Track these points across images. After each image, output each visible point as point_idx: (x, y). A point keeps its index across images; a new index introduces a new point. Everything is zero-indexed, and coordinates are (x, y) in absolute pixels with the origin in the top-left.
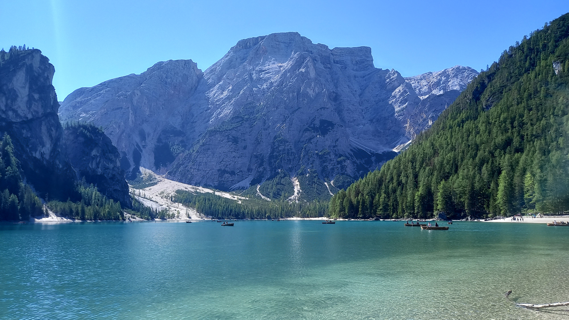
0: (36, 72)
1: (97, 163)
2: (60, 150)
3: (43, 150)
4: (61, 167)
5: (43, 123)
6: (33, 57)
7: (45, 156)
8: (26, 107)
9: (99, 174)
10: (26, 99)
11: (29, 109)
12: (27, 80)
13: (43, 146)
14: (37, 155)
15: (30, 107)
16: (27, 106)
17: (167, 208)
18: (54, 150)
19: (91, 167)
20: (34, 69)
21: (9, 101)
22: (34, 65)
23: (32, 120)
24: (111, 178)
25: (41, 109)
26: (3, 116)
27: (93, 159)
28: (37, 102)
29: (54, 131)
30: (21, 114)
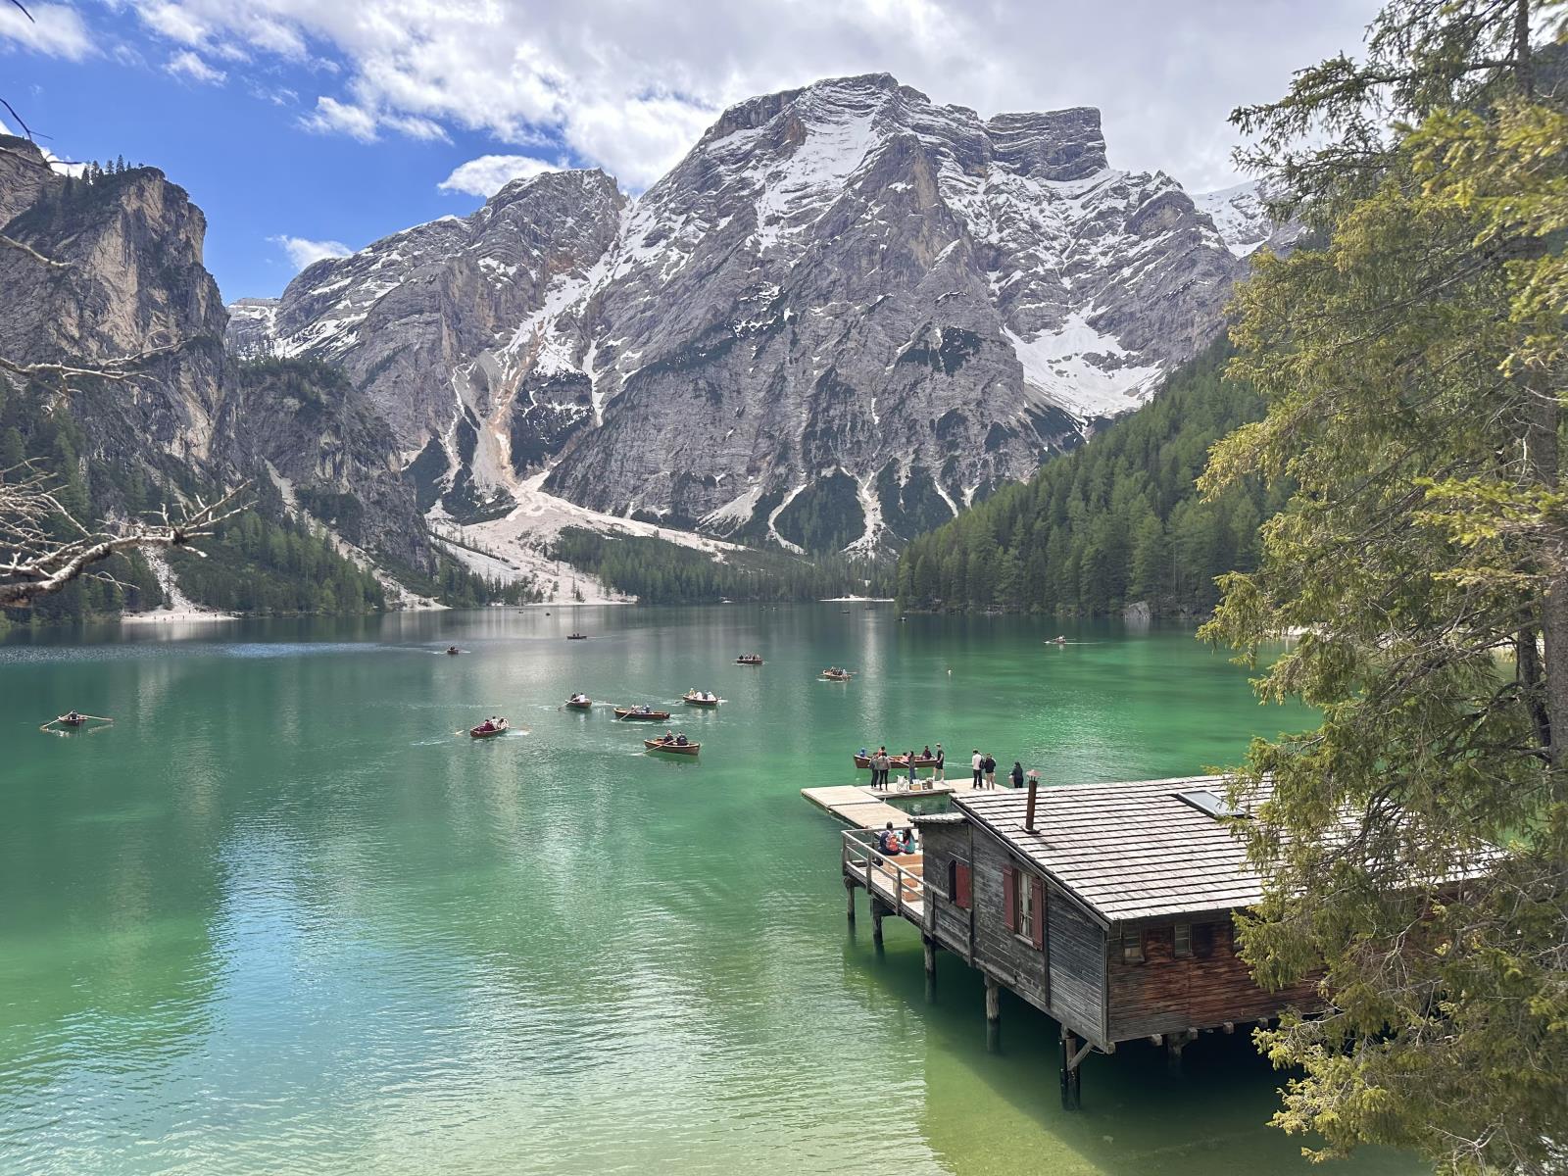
0: (156, 232)
1: (334, 464)
2: (233, 435)
3: (190, 435)
4: (239, 476)
5: (183, 364)
6: (140, 186)
7: (194, 450)
8: (133, 324)
9: (343, 492)
10: (130, 306)
11: (143, 331)
12: (129, 255)
13: (189, 425)
14: (176, 450)
15: (148, 325)
16: (137, 324)
17: (530, 575)
18: (219, 435)
19: (320, 474)
20: (149, 222)
21: (87, 313)
22: (148, 212)
23: (155, 358)
24: (377, 503)
25: (174, 330)
26: (75, 352)
27: (324, 455)
28: (162, 312)
29: (214, 386)
30: (123, 345)
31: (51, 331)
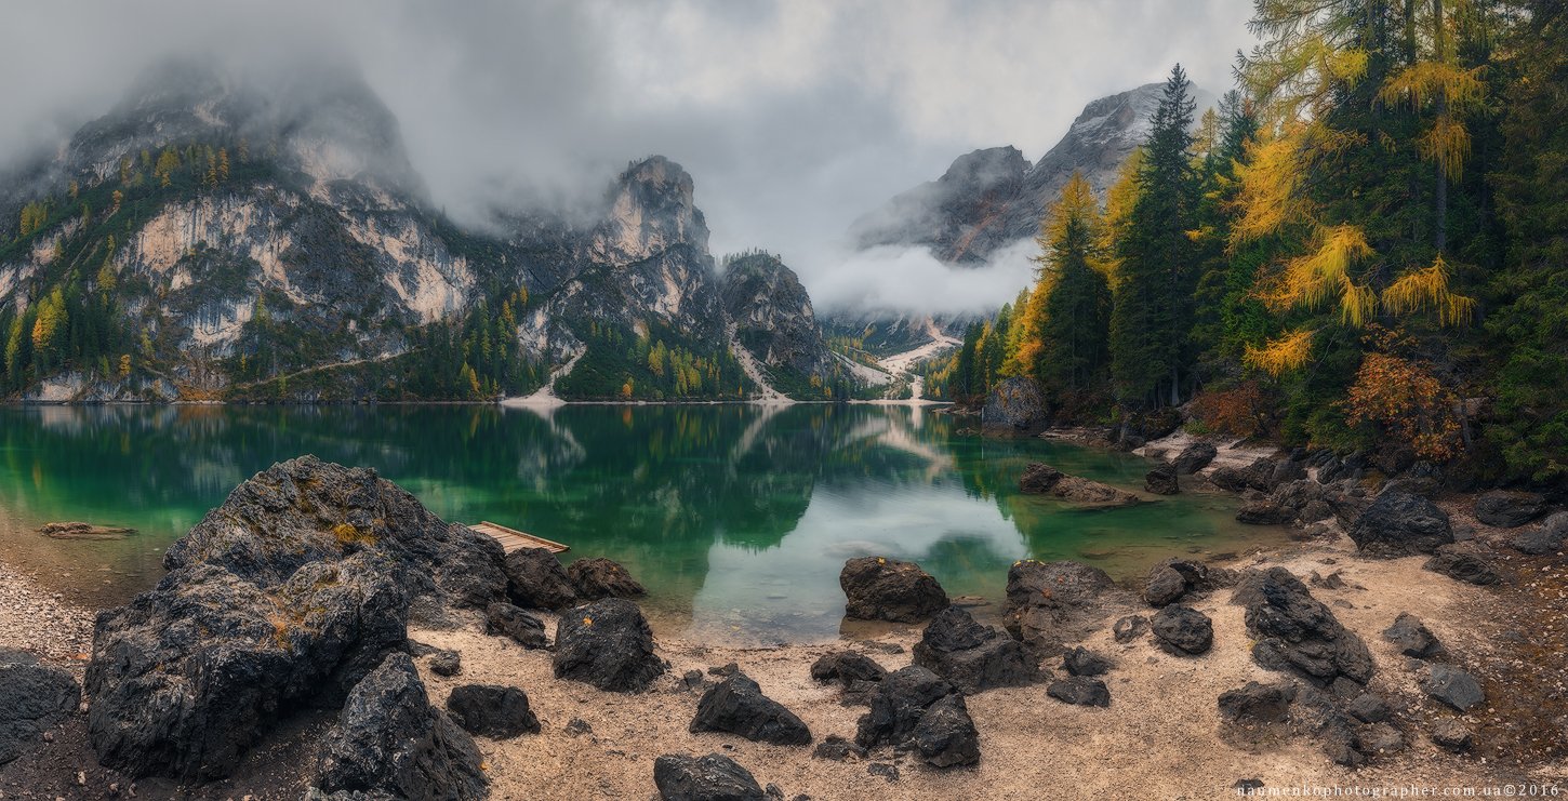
0: (658, 189)
1: (764, 313)
2: (691, 298)
3: (667, 300)
4: (694, 322)
6: (651, 168)
7: (669, 308)
8: (638, 242)
9: (769, 329)
10: (637, 232)
11: (644, 245)
13: (664, 292)
14: (658, 308)
15: (646, 241)
16: (640, 241)
18: (684, 300)
19: (754, 319)
20: (656, 185)
21: (610, 239)
22: (655, 180)
23: (650, 258)
24: (790, 335)
25: (662, 242)
26: (601, 260)
27: (757, 306)
28: (656, 232)
29: (683, 271)
30: (630, 254)
31: (590, 252)
